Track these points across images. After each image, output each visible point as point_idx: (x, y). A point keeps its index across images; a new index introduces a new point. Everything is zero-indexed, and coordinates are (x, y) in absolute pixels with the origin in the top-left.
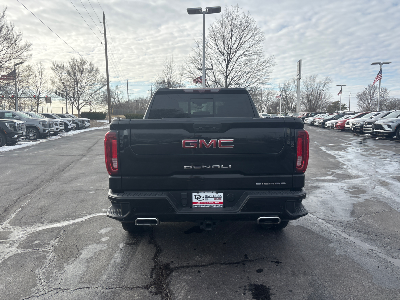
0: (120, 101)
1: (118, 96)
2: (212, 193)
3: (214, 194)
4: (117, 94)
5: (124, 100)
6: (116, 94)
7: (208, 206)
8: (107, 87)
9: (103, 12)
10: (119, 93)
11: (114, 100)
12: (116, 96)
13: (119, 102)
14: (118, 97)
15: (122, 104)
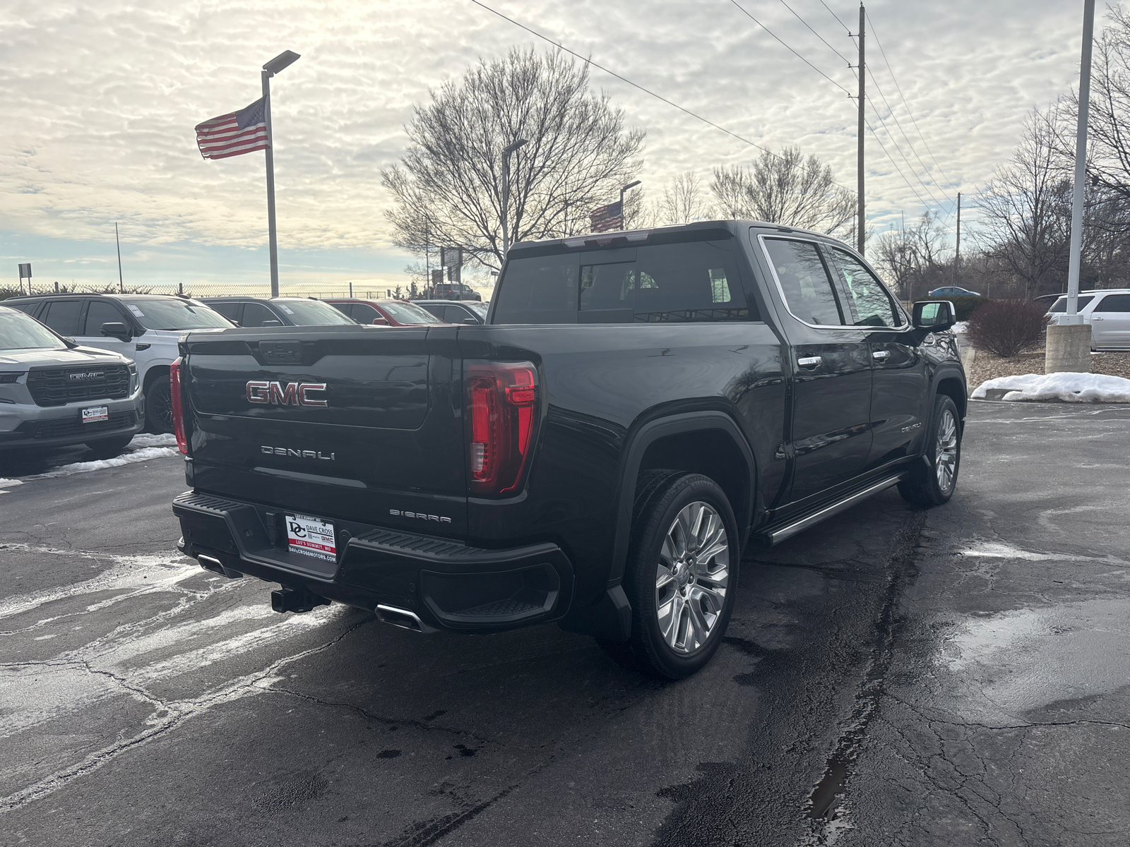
0: (933, 258)
1: (926, 244)
2: (315, 522)
3: (318, 525)
4: (924, 239)
5: (943, 257)
6: (920, 237)
7: (312, 554)
8: (857, 222)
9: (862, 3)
10: (932, 234)
11: (912, 256)
12: (923, 243)
13: (929, 262)
14: (928, 248)
15: (941, 267)
